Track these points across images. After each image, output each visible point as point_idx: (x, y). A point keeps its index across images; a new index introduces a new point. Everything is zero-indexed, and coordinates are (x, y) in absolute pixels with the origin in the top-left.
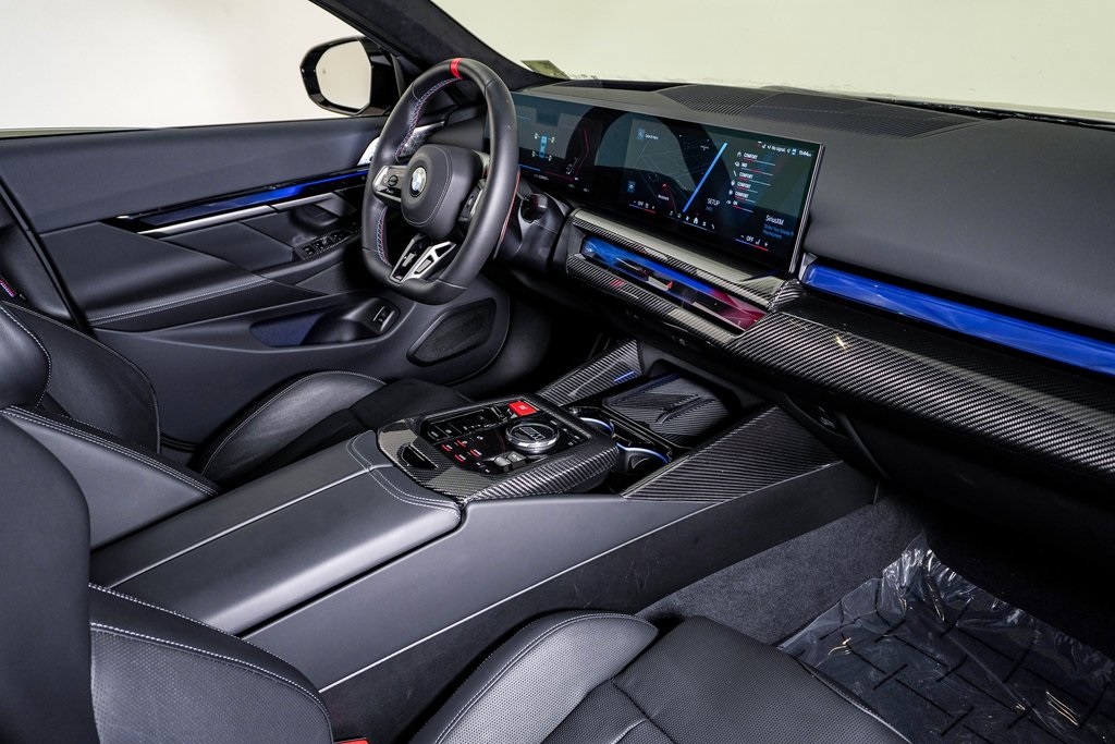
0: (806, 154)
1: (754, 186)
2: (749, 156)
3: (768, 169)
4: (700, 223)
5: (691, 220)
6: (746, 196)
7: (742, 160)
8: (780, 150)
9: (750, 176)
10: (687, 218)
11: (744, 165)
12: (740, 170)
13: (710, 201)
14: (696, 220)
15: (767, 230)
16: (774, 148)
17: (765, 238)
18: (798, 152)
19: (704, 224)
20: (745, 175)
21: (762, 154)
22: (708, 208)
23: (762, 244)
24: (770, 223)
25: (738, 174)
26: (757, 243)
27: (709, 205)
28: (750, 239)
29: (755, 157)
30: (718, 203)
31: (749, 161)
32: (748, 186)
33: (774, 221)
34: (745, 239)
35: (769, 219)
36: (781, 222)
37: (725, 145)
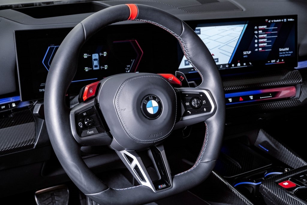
0: (291, 20)
1: (268, 39)
2: (262, 27)
3: (274, 30)
4: (242, 65)
5: (236, 65)
6: (265, 44)
7: (258, 30)
8: (277, 21)
9: (265, 36)
10: (233, 65)
11: (260, 32)
12: (258, 34)
13: (245, 53)
14: (239, 64)
15: (281, 54)
16: (275, 21)
17: (280, 59)
18: (287, 20)
19: (245, 64)
20: (262, 36)
21: (269, 25)
22: (245, 57)
23: (280, 61)
24: (282, 52)
25: (258, 36)
26: (278, 61)
27: (245, 55)
28: (273, 61)
29: (265, 27)
30: (250, 52)
31: (264, 30)
32: (265, 40)
33: (284, 50)
34: (271, 62)
35: (281, 50)
36: (287, 49)
37: (246, 25)
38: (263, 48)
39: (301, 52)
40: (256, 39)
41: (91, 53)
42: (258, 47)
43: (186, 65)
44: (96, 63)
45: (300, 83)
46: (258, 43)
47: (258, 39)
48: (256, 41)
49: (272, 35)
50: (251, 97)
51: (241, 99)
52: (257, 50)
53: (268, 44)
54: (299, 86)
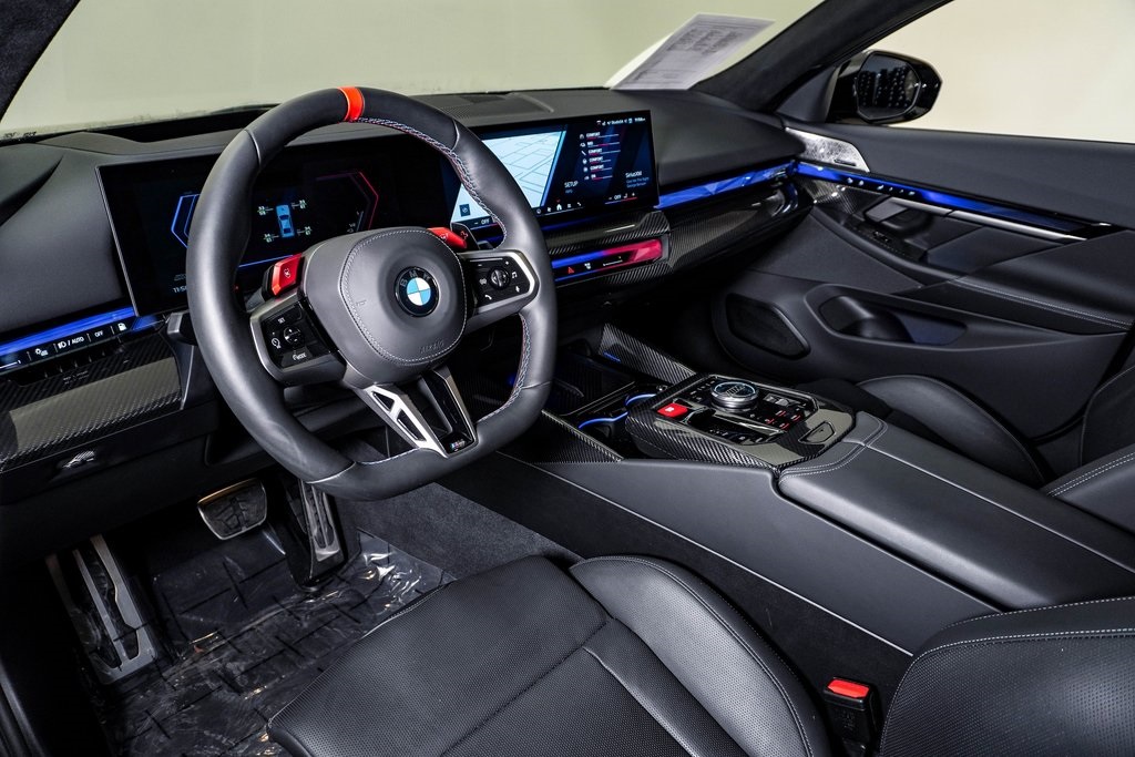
0: (641, 119)
1: (605, 157)
2: (592, 135)
3: (613, 140)
4: (564, 207)
5: (554, 209)
6: (601, 167)
7: (586, 140)
8: (617, 122)
9: (599, 150)
10: (549, 209)
11: (590, 143)
12: (587, 149)
13: (567, 185)
14: (559, 207)
15: (630, 184)
16: (613, 122)
17: (630, 191)
18: (633, 120)
19: (569, 206)
20: (594, 151)
21: (603, 130)
22: (568, 192)
23: (630, 196)
24: (630, 178)
25: (587, 152)
26: (626, 197)
27: (568, 188)
28: (618, 197)
29: (597, 134)
30: (576, 183)
31: (595, 140)
32: (600, 158)
33: (633, 175)
34: (613, 199)
35: (628, 175)
36: (639, 173)
37: (564, 132)
38: (598, 173)
39: (662, 179)
40: (584, 157)
41: (273, 204)
42: (590, 173)
43: (463, 214)
44: (285, 224)
45: (667, 232)
46: (589, 165)
47: (588, 157)
48: (585, 162)
49: (610, 148)
50: (588, 266)
51: (570, 270)
52: (587, 178)
53: (606, 165)
54: (665, 239)
